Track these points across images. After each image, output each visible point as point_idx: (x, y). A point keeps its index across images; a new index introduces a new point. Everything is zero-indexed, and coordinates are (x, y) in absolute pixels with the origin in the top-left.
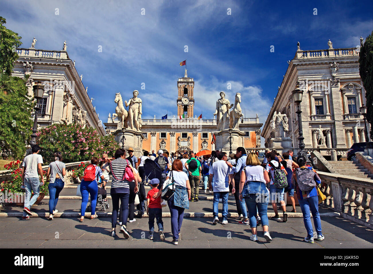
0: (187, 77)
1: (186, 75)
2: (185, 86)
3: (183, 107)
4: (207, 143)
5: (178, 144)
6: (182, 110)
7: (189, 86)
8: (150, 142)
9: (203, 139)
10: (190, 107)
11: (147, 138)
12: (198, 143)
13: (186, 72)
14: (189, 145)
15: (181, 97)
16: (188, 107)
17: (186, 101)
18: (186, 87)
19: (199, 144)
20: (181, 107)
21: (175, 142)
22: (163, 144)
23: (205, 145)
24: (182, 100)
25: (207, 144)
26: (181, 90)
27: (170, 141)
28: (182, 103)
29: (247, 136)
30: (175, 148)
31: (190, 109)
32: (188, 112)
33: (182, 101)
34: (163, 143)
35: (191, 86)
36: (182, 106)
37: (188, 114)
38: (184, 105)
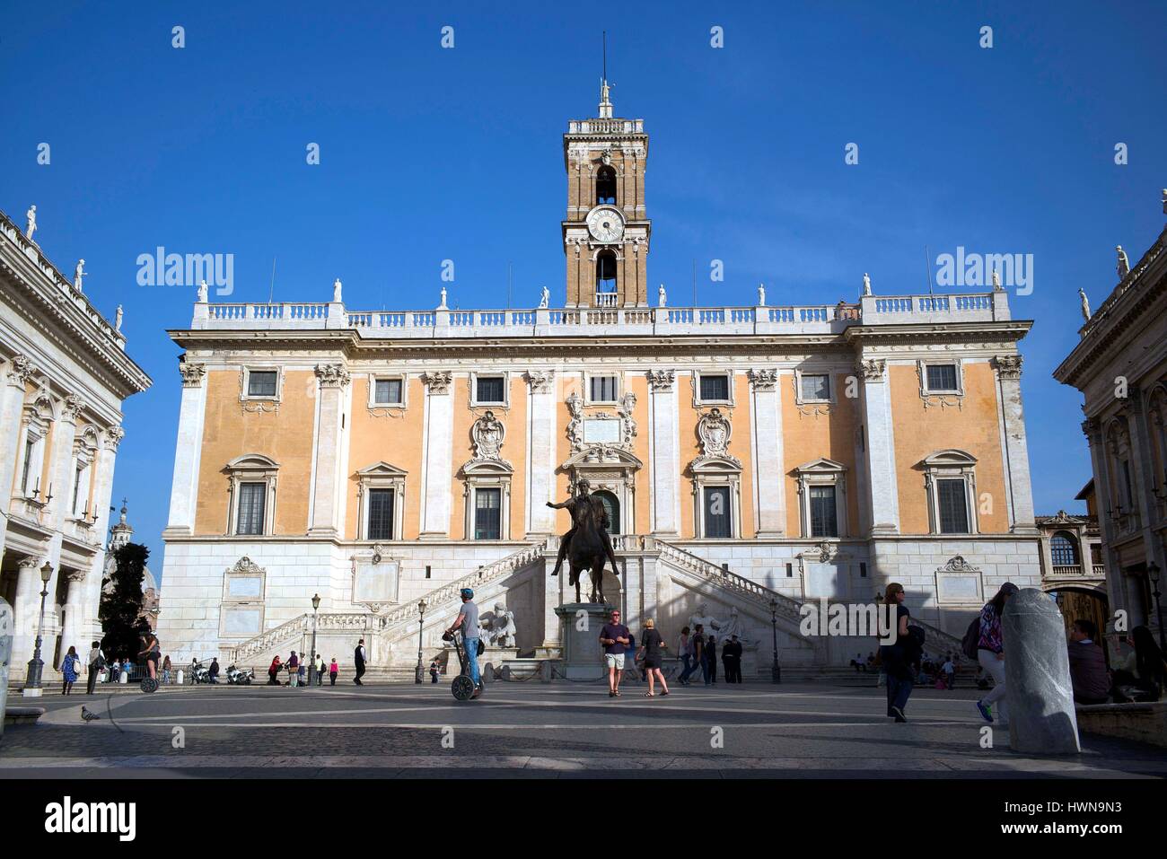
0: (610, 115)
1: (606, 106)
2: (604, 154)
3: (595, 258)
4: (727, 424)
5: (570, 433)
6: (590, 271)
7: (622, 154)
8: (418, 424)
9: (706, 406)
10: (630, 258)
11: (401, 405)
12: (676, 426)
13: (606, 94)
14: (627, 439)
15: (583, 209)
16: (619, 257)
17: (606, 225)
18: (608, 161)
19: (682, 432)
20: (585, 256)
21: (554, 425)
22: (489, 437)
23: (719, 434)
24: (590, 221)
25: (728, 434)
26: (583, 176)
27: (529, 419)
28: (591, 237)
29: (946, 387)
30: (553, 455)
31: (630, 268)
32: (620, 278)
33: (586, 227)
34: (488, 431)
35: (634, 155)
36: (590, 249)
37: (620, 290)
38: (596, 246)
